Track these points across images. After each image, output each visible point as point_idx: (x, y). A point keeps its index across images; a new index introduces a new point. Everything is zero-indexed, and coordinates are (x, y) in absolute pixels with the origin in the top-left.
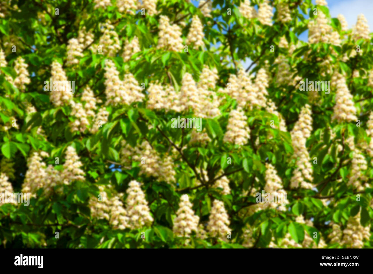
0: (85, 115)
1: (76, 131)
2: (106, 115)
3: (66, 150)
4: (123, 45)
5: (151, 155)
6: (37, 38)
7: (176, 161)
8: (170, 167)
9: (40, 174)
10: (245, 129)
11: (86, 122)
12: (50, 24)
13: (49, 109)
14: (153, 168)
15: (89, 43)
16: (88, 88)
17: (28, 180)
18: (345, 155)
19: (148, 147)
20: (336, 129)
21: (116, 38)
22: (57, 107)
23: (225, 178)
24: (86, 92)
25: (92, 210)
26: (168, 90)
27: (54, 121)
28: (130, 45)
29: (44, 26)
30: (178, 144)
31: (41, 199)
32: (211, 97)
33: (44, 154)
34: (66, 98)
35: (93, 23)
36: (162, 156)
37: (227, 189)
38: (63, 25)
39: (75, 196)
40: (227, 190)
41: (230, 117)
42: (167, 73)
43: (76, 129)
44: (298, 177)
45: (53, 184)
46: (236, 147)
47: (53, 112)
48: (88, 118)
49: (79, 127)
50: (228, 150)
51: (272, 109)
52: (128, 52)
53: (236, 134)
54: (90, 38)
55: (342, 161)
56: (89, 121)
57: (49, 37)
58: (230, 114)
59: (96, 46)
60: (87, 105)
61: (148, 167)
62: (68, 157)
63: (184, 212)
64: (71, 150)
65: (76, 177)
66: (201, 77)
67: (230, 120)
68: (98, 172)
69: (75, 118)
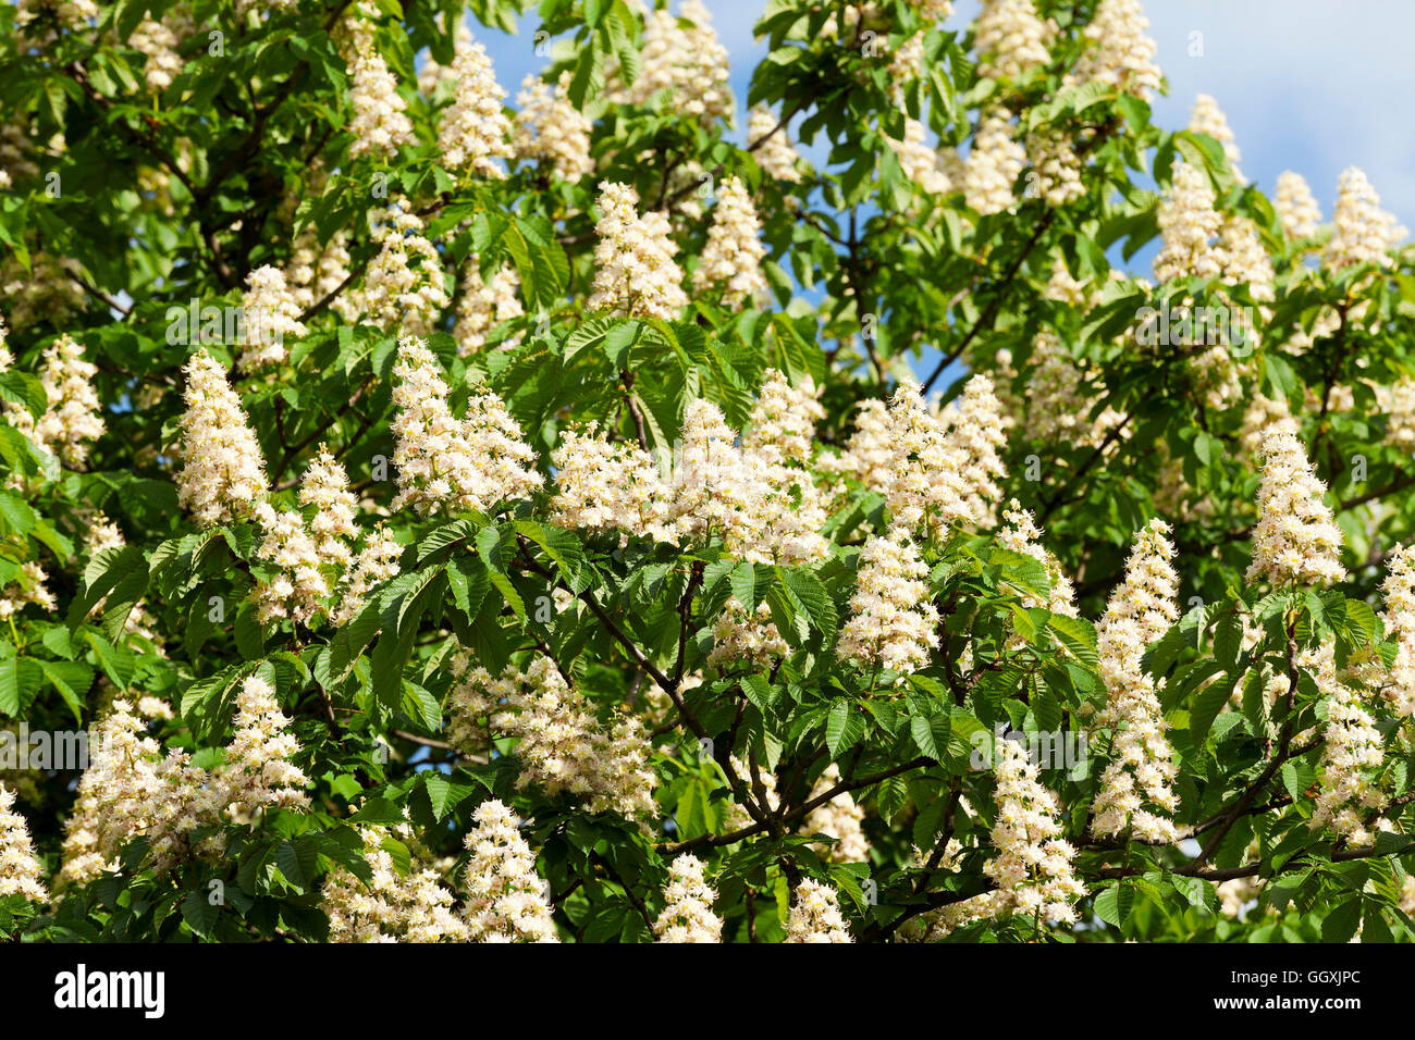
0: (312, 557)
1: (277, 620)
2: (392, 560)
3: (238, 689)
4: (458, 294)
5: (566, 709)
6: (137, 266)
7: (660, 734)
8: (636, 757)
9: (138, 784)
10: (918, 609)
11: (318, 584)
12: (186, 210)
13: (176, 536)
14: (568, 758)
15: (331, 284)
16: (327, 457)
17: (91, 804)
18: (1297, 710)
19: (554, 679)
20: (1264, 608)
21: (432, 264)
22: (208, 526)
23: (844, 799)
24: (316, 471)
25: (336, 922)
26: (628, 463)
27: (194, 582)
28: (487, 295)
29: (164, 219)
30: (664, 666)
31: (138, 880)
32: (795, 491)
33: (153, 706)
34: (240, 491)
35: (347, 211)
36: (604, 717)
37: (854, 844)
38: (234, 217)
39: (272, 870)
40: (856, 848)
41: (863, 564)
42: (627, 400)
43: (280, 612)
44: (1121, 796)
45: (187, 823)
46: (884, 680)
47: (191, 545)
48: (324, 570)
49: (289, 604)
50: (853, 690)
51: (1022, 536)
52: (477, 320)
53: (887, 631)
54: (337, 267)
55: (1287, 732)
56: (329, 581)
57: (181, 262)
58: (865, 553)
59: (356, 295)
60: (322, 521)
61: (553, 756)
62: (245, 718)
63: (682, 921)
64: (258, 690)
65: (274, 797)
66: (758, 414)
67: (863, 575)
68: (361, 776)
69: (273, 569)
